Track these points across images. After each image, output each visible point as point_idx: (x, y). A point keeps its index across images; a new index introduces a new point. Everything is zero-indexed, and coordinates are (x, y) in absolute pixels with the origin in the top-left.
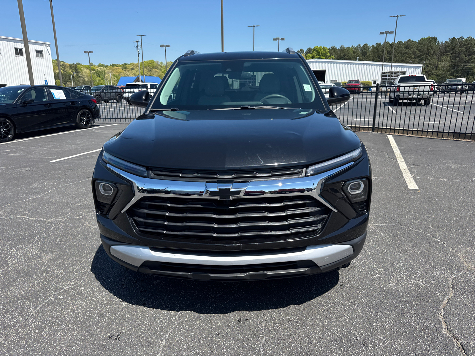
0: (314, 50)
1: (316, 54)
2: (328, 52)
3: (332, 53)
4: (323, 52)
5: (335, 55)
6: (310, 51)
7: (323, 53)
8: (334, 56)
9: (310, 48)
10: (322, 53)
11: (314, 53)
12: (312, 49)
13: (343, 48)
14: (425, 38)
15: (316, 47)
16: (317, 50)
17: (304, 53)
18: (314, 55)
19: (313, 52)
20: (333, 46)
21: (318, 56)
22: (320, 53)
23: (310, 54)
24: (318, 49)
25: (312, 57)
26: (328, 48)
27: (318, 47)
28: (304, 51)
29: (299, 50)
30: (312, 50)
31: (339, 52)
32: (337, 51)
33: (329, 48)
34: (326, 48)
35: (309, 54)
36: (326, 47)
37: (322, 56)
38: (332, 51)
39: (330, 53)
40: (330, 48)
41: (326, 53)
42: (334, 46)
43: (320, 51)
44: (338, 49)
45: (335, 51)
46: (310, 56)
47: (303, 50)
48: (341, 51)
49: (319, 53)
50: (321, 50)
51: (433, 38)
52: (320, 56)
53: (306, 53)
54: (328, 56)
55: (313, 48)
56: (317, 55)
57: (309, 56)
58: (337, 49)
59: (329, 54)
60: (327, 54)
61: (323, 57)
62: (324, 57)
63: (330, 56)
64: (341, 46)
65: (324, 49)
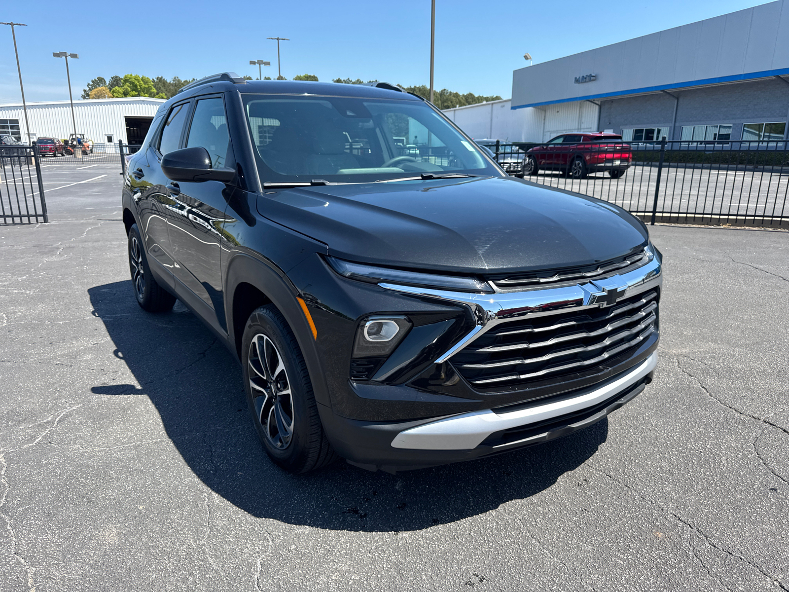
0: (126, 81)
1: (130, 88)
2: (153, 87)
3: (160, 89)
4: (143, 85)
5: (166, 92)
6: (117, 83)
7: (145, 88)
8: (164, 94)
9: (116, 77)
10: (143, 87)
11: (127, 87)
12: (120, 79)
13: (179, 81)
14: (302, 76)
15: (129, 76)
16: (130, 80)
17: (107, 84)
18: (127, 90)
19: (124, 84)
20: (160, 77)
21: (134, 92)
22: (139, 87)
23: (119, 87)
24: (133, 80)
25: (124, 92)
26: (151, 79)
27: (131, 75)
28: (105, 81)
29: (96, 79)
30: (122, 81)
31: (172, 88)
32: (168, 86)
33: (153, 79)
34: (148, 78)
35: (117, 87)
36: (146, 77)
37: (142, 93)
38: (160, 85)
39: (156, 89)
40: (155, 80)
41: (149, 87)
42: (162, 77)
43: (138, 84)
44: (170, 83)
45: (164, 86)
46: (120, 90)
47: (103, 79)
48: (176, 86)
49: (136, 86)
50: (138, 82)
51: (312, 77)
52: (139, 92)
53: (109, 84)
54: (153, 92)
55: (122, 77)
56: (132, 90)
57: (119, 92)
58: (168, 82)
59: (154, 90)
60: (151, 89)
61: (144, 94)
62: (146, 95)
63: (158, 94)
64: (175, 78)
65: (145, 81)
